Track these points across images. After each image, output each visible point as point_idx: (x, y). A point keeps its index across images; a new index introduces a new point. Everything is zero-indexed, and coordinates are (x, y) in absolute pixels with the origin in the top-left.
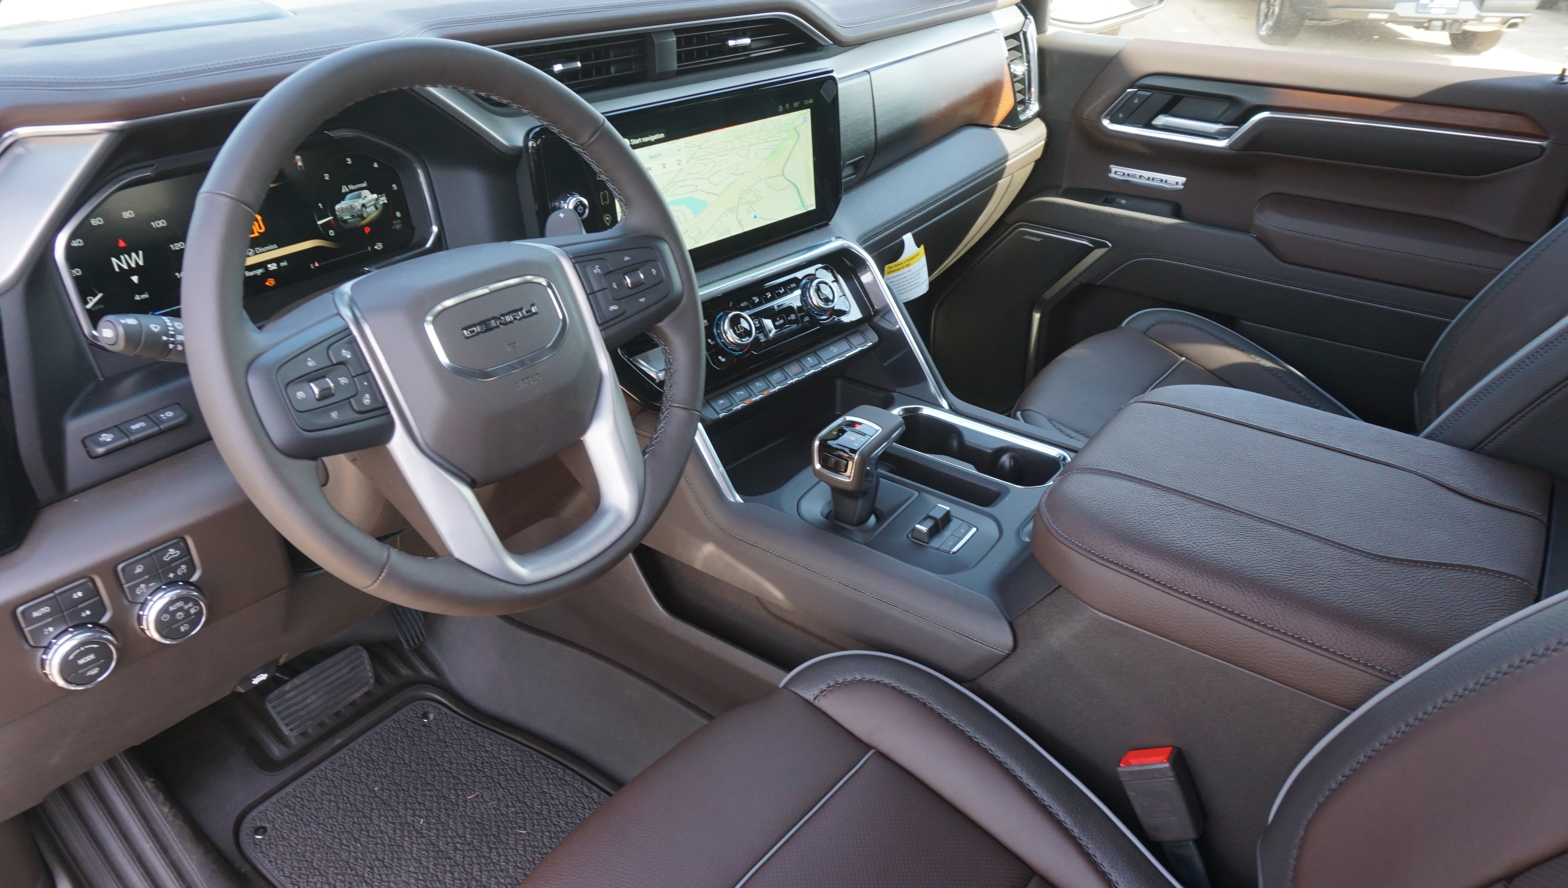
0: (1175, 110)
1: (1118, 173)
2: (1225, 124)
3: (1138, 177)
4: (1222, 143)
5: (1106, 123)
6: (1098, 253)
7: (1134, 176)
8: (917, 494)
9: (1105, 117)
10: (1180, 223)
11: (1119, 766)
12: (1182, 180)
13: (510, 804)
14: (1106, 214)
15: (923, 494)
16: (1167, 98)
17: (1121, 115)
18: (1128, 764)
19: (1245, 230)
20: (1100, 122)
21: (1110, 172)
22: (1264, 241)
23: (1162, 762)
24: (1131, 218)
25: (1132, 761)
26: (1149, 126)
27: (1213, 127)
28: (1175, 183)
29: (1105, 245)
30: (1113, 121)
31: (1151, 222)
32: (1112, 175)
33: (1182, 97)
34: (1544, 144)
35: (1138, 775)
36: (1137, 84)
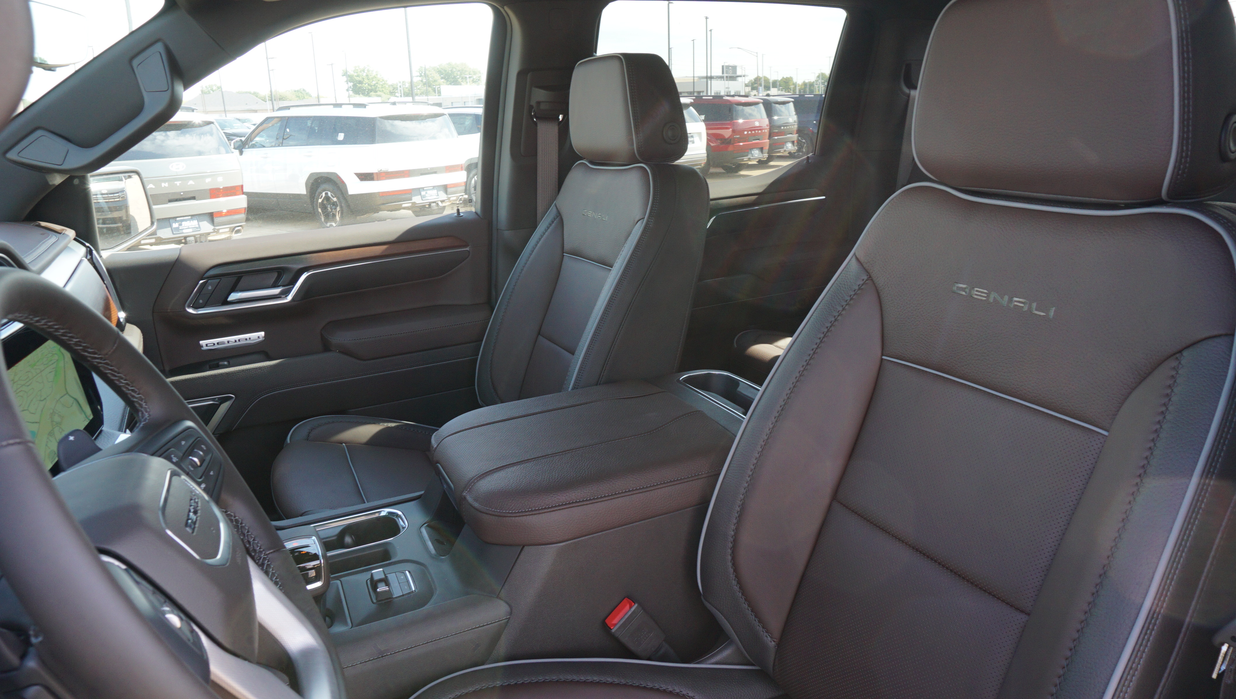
0: (237, 288)
1: (208, 345)
2: (283, 286)
3: (226, 342)
4: (290, 298)
5: (191, 311)
6: (224, 407)
7: (223, 343)
8: (338, 582)
9: (189, 307)
10: (281, 361)
11: (611, 629)
12: (262, 334)
14: (222, 374)
15: (342, 579)
16: (233, 279)
17: (201, 301)
18: (615, 625)
19: (328, 349)
20: (186, 310)
21: (202, 347)
22: (345, 351)
23: (631, 607)
24: (243, 371)
25: (615, 622)
26: (226, 303)
27: (276, 291)
28: (257, 338)
29: (229, 398)
30: (195, 307)
31: (260, 368)
32: (205, 348)
33: (241, 277)
34: (468, 249)
35: (624, 625)
36: (204, 277)
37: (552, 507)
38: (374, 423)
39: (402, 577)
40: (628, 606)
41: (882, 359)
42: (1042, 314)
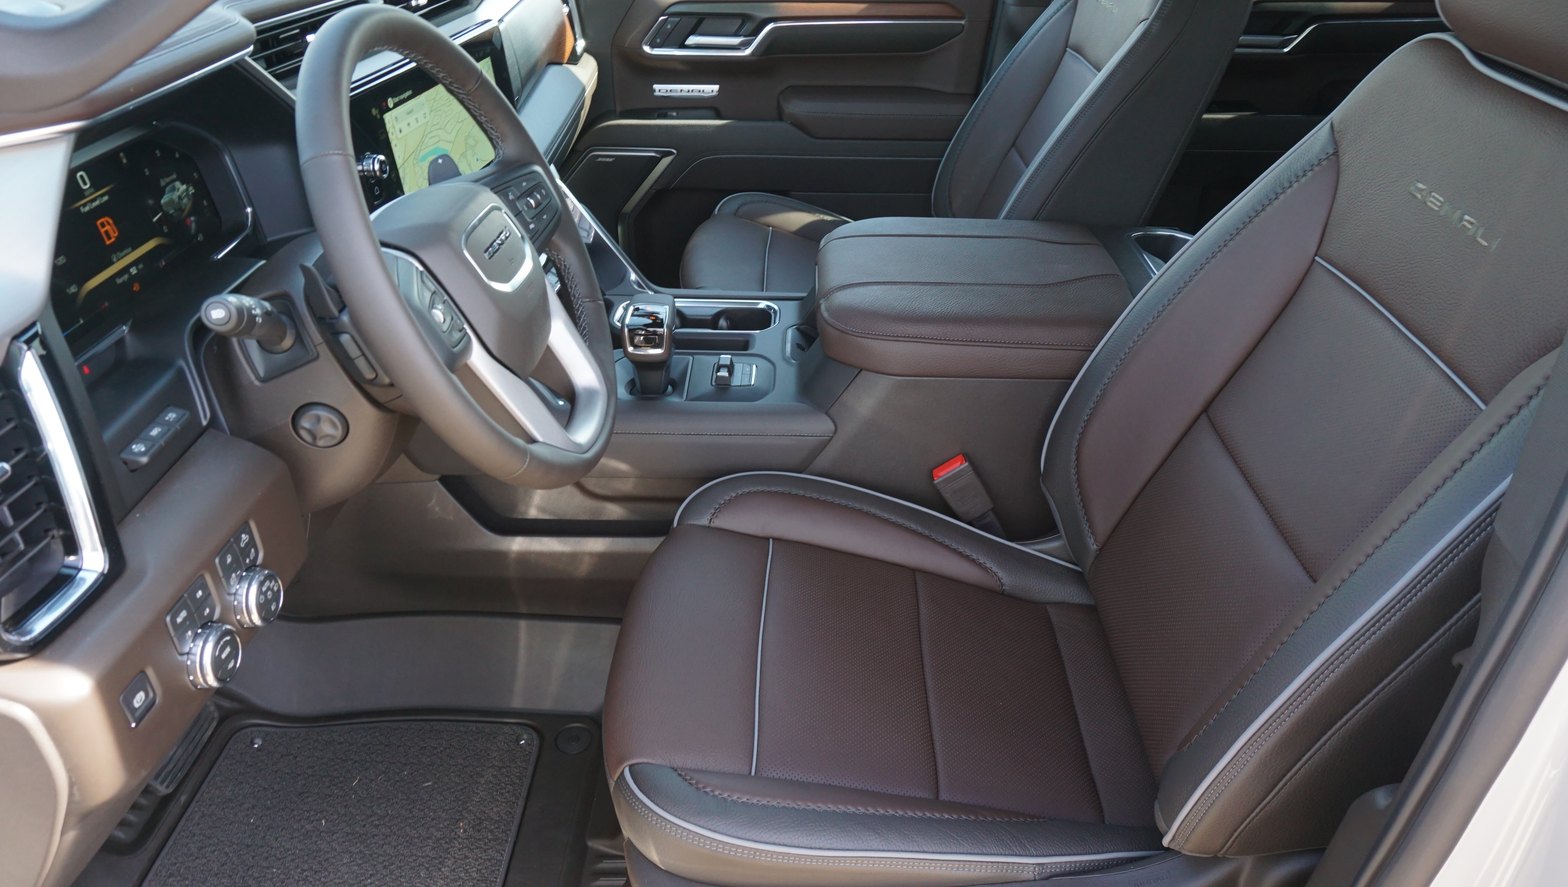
0: (700, 29)
1: (661, 91)
2: (745, 36)
3: (679, 91)
4: (748, 51)
5: (647, 49)
6: (666, 161)
7: (676, 91)
8: (691, 358)
9: (646, 44)
10: (727, 123)
11: (934, 480)
12: (716, 87)
13: (398, 771)
14: (667, 126)
15: (696, 357)
16: (693, 21)
17: (658, 40)
18: (939, 477)
19: (780, 117)
20: (642, 48)
21: (655, 91)
22: (798, 124)
23: (961, 464)
24: (689, 126)
25: (941, 474)
26: (683, 46)
27: (736, 41)
28: (711, 91)
29: (671, 153)
30: (653, 46)
31: (705, 126)
32: (657, 93)
33: (704, 19)
34: (963, 22)
35: (948, 480)
36: (665, 12)
37: (897, 336)
38: (809, 212)
39: (747, 369)
40: (959, 463)
41: (1314, 260)
42: (1485, 244)
